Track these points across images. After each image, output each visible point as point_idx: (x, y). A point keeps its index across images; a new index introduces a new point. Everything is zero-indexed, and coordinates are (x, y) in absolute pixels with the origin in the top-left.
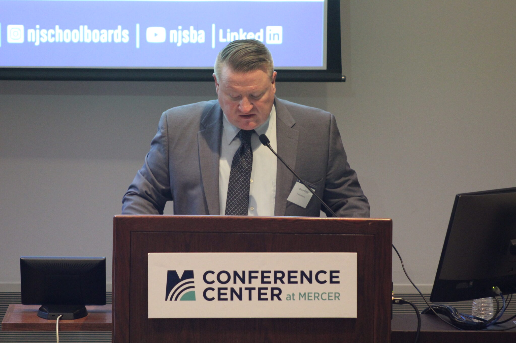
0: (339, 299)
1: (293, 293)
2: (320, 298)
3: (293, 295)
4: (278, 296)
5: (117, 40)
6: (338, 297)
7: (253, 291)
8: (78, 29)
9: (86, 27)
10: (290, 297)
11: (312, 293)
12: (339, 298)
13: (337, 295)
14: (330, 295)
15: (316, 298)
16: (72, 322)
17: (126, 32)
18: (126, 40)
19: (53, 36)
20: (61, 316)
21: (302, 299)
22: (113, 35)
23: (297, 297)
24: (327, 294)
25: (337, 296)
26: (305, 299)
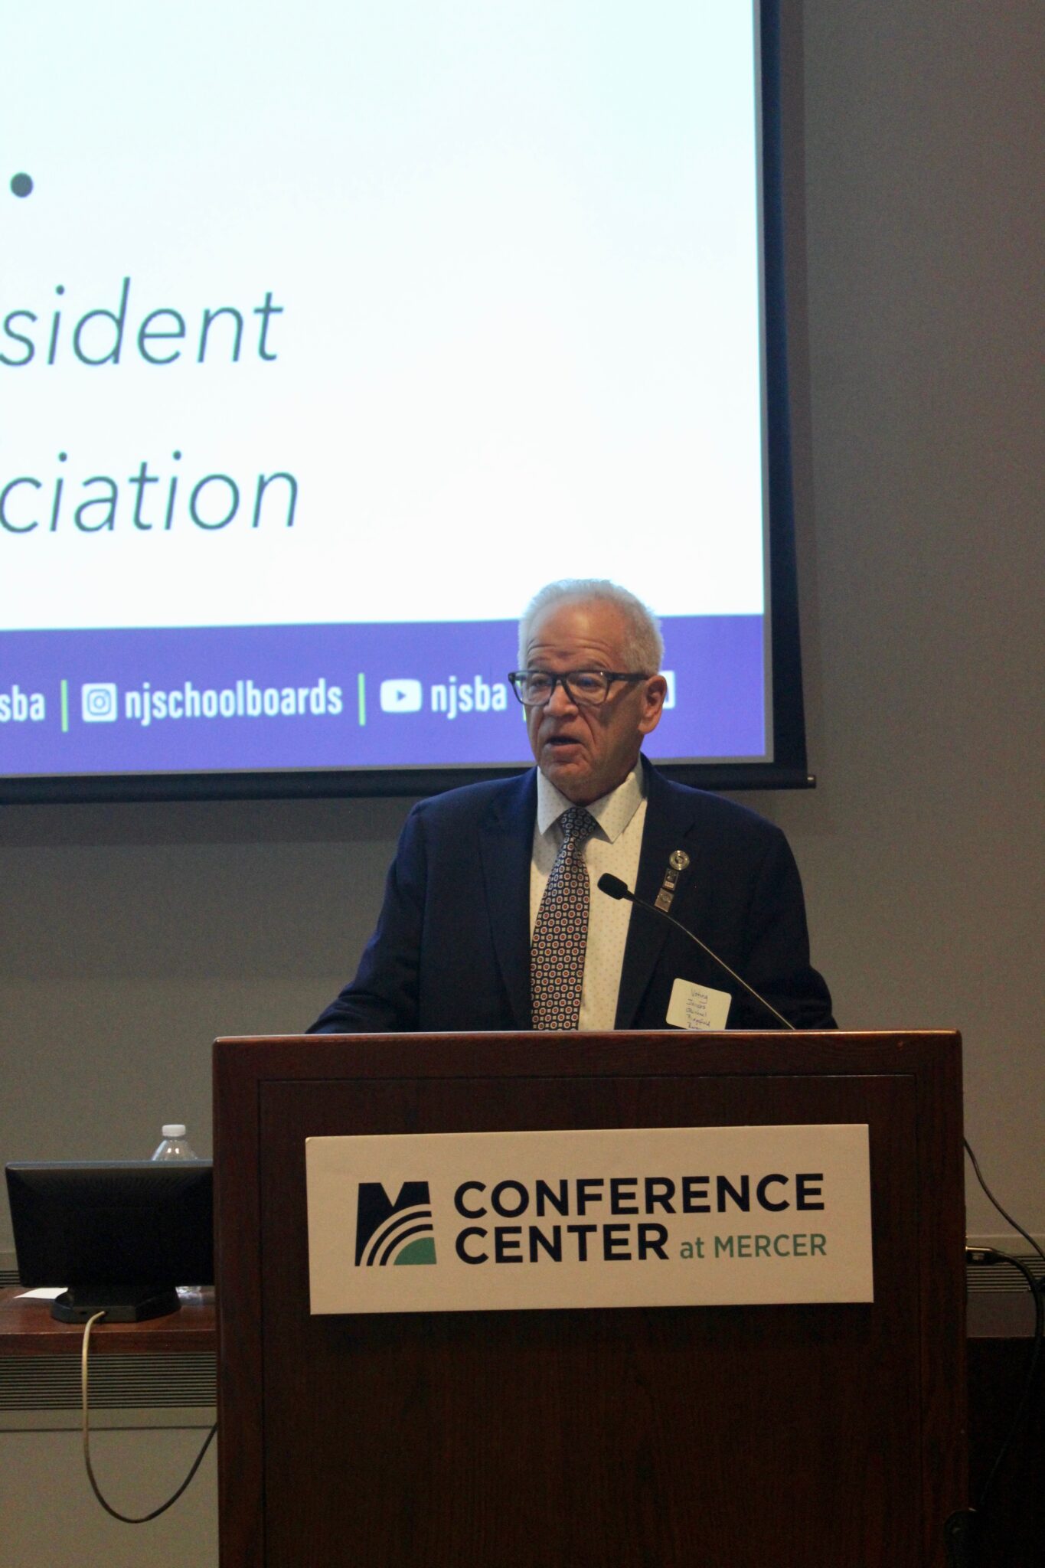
0: (823, 1253)
1: (699, 1239)
2: (771, 1249)
3: (699, 1243)
4: (657, 1246)
5: (317, 710)
6: (820, 1247)
7: (589, 1235)
8: (234, 689)
9: (250, 684)
10: (691, 1250)
11: (749, 1237)
12: (825, 1248)
13: (818, 1241)
14: (800, 1240)
15: (761, 1252)
16: (132, 1328)
17: (336, 691)
18: (337, 708)
19: (180, 704)
20: (102, 1313)
21: (724, 1254)
22: (307, 700)
23: (708, 1248)
24: (791, 1239)
25: (819, 1244)
26: (732, 1255)
